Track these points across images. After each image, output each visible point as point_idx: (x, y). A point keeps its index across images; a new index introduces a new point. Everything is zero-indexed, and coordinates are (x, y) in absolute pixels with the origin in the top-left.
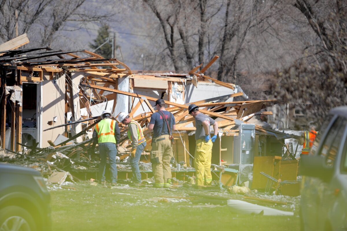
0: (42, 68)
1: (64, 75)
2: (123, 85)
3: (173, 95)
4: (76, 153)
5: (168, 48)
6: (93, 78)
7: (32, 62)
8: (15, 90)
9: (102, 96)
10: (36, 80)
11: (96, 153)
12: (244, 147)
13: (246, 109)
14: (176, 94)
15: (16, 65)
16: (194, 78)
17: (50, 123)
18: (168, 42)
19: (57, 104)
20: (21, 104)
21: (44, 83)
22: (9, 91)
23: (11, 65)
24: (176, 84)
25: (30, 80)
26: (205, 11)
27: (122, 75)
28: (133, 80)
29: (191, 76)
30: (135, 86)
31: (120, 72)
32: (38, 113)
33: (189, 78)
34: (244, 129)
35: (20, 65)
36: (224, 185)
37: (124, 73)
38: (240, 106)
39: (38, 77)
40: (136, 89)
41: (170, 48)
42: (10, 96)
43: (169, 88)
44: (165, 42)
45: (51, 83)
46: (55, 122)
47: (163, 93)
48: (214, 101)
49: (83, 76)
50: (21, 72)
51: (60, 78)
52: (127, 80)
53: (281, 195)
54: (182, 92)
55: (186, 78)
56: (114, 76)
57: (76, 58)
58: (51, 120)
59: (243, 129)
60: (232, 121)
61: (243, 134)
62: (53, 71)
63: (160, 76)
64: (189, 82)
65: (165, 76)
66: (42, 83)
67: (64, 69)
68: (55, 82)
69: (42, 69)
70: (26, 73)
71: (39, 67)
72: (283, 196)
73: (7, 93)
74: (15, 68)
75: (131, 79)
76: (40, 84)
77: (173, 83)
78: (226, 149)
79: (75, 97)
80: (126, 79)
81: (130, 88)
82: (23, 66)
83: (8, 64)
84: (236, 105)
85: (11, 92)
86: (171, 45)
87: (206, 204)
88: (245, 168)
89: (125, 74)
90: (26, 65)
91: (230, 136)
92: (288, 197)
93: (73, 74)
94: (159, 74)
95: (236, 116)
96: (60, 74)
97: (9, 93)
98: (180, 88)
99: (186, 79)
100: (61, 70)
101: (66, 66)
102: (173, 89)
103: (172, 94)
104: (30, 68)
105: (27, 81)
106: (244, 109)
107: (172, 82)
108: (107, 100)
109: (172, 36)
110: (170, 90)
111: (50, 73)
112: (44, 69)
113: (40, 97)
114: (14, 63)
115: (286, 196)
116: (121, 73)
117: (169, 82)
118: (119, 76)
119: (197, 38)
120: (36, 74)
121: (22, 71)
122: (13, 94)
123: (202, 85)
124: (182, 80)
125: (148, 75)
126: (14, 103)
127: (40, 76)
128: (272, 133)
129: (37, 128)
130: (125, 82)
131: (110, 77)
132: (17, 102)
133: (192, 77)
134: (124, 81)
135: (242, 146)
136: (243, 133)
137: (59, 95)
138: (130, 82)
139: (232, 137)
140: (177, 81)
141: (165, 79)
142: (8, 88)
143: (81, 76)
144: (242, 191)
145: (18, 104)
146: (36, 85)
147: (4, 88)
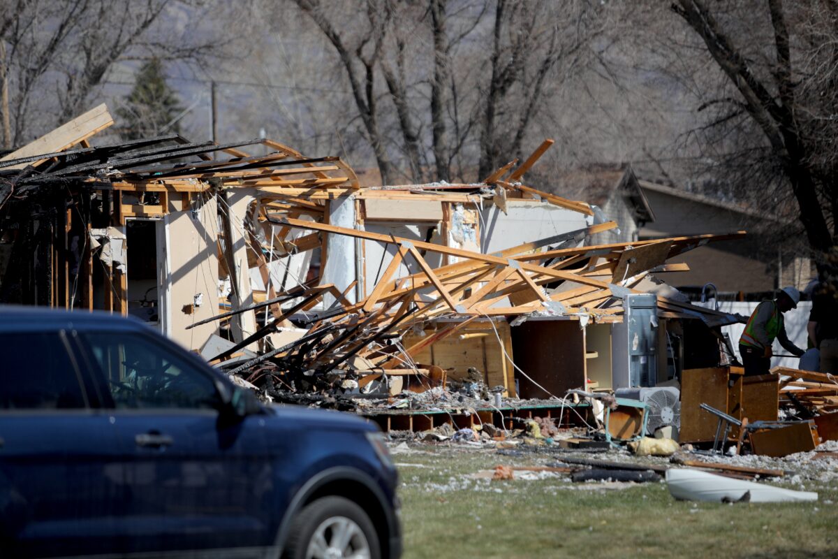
0: (165, 184)
1: (215, 198)
2: (342, 215)
3: (456, 235)
4: (264, 376)
5: (361, 116)
6: (271, 200)
7: (143, 171)
8: (111, 237)
9: (286, 241)
10: (153, 212)
11: (306, 373)
12: (635, 348)
13: (633, 260)
14: (460, 231)
15: (109, 180)
16: (498, 192)
17: (187, 310)
18: (360, 102)
19: (200, 265)
20: (123, 268)
21: (172, 219)
22: (98, 241)
23: (99, 180)
24: (460, 208)
25: (139, 214)
26: (444, 27)
27: (337, 192)
28: (362, 202)
29: (491, 188)
30: (369, 215)
31: (332, 185)
32: (161, 287)
33: (490, 193)
34: (633, 308)
35: (120, 180)
36: (615, 437)
37: (341, 188)
38: (621, 254)
39: (157, 204)
40: (372, 224)
41: (366, 116)
42: (100, 250)
43: (446, 218)
44: (353, 102)
45: (185, 218)
46: (197, 306)
47: (429, 230)
48: (552, 245)
49: (253, 199)
50: (121, 196)
51: (205, 206)
52: (349, 202)
53: (752, 454)
54: (474, 226)
55: (482, 193)
56: (321, 195)
57: (240, 158)
58: (190, 301)
59: (631, 307)
60: (605, 288)
61: (633, 319)
62: (189, 190)
63: (422, 190)
64: (488, 202)
65: (434, 190)
66: (166, 219)
67: (213, 185)
68: (194, 216)
69: (166, 186)
70: (131, 198)
71: (160, 182)
72: (756, 457)
73: (96, 244)
74: (108, 188)
75: (358, 201)
76: (163, 222)
77: (454, 205)
78: (595, 355)
79: (236, 247)
80: (346, 201)
81: (358, 221)
82: (124, 183)
83: (92, 179)
84: (611, 253)
85: (103, 240)
86: (367, 110)
87: (603, 480)
88: (653, 397)
89: (345, 190)
90: (131, 178)
91: (605, 324)
92: (766, 458)
93: (230, 195)
94: (420, 187)
95: (611, 277)
96: (205, 196)
97: (99, 245)
98: (470, 216)
99: (481, 196)
100: (206, 186)
101: (218, 177)
102: (454, 219)
103: (452, 230)
104: (139, 185)
105: (134, 214)
106: (629, 261)
107: (450, 205)
108: (296, 250)
109: (369, 88)
110: (448, 223)
111: (183, 196)
112: (170, 187)
113: (165, 249)
114: (105, 175)
115: (762, 457)
116: (335, 188)
117: (445, 205)
118: (331, 195)
119: (427, 91)
120: (152, 199)
121: (124, 192)
122: (106, 246)
123: (515, 207)
124: (474, 198)
125: (394, 190)
126: (109, 267)
127: (163, 203)
128: (693, 313)
129: (160, 322)
130: (346, 208)
131: (312, 197)
132: (115, 264)
133: (493, 191)
134: (342, 206)
135: (632, 346)
136: (631, 316)
137: (204, 246)
138: (356, 208)
139: (609, 326)
140: (461, 200)
141: (435, 196)
142: (95, 234)
143: (249, 199)
144: (661, 450)
145: (118, 268)
146: (153, 223)
147: (88, 235)
